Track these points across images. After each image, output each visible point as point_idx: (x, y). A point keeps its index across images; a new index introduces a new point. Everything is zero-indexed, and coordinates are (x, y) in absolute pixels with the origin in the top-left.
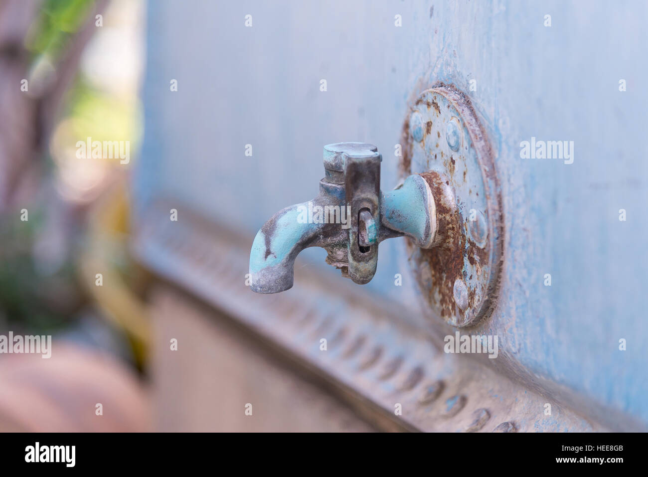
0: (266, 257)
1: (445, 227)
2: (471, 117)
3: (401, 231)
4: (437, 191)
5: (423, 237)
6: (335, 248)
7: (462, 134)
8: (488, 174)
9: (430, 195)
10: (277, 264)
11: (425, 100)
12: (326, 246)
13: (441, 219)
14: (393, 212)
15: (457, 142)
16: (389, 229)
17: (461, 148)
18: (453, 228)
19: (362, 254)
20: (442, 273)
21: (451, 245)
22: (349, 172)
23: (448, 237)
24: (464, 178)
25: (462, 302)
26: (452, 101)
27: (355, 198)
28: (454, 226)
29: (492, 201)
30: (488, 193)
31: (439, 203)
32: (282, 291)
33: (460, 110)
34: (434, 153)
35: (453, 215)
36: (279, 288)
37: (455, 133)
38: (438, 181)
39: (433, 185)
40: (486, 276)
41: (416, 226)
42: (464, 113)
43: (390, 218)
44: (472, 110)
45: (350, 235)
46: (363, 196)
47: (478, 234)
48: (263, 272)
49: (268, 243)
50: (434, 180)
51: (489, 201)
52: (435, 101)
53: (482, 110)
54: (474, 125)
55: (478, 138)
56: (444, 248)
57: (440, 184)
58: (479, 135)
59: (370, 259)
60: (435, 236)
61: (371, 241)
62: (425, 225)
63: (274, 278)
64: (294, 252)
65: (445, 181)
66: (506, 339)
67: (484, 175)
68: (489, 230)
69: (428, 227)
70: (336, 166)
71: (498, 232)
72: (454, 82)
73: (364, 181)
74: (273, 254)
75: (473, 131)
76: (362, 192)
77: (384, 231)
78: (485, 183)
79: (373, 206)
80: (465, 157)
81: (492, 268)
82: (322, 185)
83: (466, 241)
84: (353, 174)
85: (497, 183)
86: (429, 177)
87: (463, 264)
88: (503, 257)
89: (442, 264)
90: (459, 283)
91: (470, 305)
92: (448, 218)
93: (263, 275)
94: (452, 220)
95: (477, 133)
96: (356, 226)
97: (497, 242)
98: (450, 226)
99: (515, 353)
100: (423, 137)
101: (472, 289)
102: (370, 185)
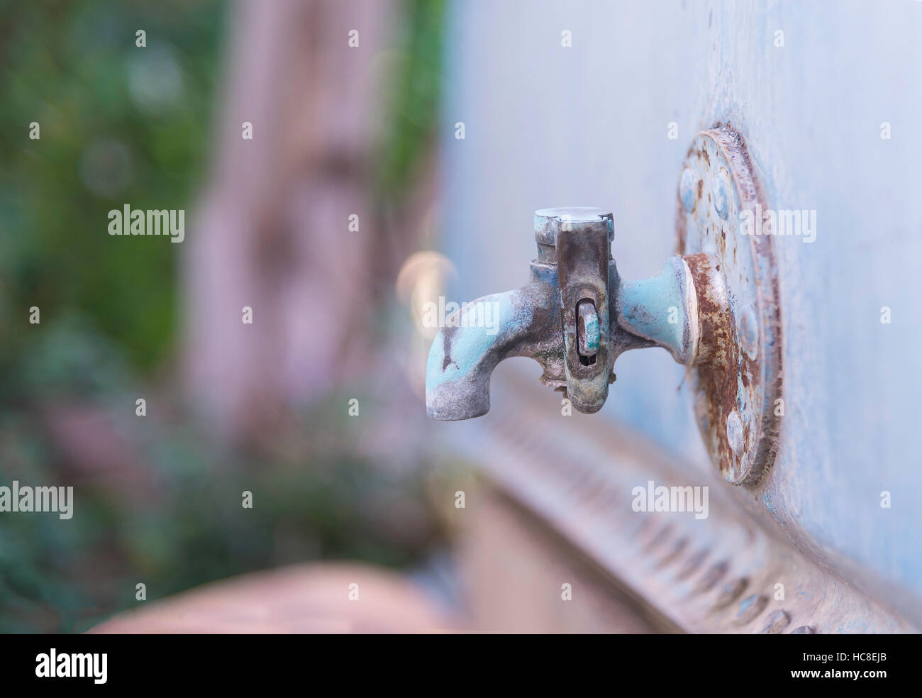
0: (444, 368)
1: (713, 332)
2: (743, 167)
3: (649, 339)
4: (702, 280)
5: (681, 346)
6: (548, 359)
7: (730, 192)
8: (760, 248)
9: (690, 284)
10: (460, 377)
11: (695, 149)
12: (536, 356)
13: (706, 320)
14: (635, 309)
15: (725, 205)
16: (630, 334)
17: (730, 214)
18: (725, 334)
19: (583, 366)
20: (719, 404)
21: (724, 361)
22: (561, 244)
23: (718, 348)
24: (735, 257)
25: (736, 443)
26: (722, 145)
27: (571, 284)
28: (726, 331)
29: (763, 288)
30: (758, 277)
31: (702, 296)
32: (468, 418)
33: (729, 157)
34: (705, 226)
35: (723, 315)
36: (464, 414)
37: (722, 190)
38: (704, 266)
39: (697, 271)
40: (759, 401)
41: (671, 330)
42: (734, 161)
43: (630, 318)
44: (748, 157)
45: (566, 338)
46: (582, 280)
47: (747, 338)
48: (440, 390)
49: (447, 346)
50: (700, 264)
51: (759, 287)
52: (705, 149)
53: (756, 155)
54: (746, 178)
55: (749, 197)
56: (715, 365)
57: (706, 269)
58: (751, 191)
59: (597, 375)
60: (698, 346)
61: (592, 345)
62: (682, 330)
63: (455, 398)
64: (485, 362)
65: (715, 266)
66: (789, 497)
67: (754, 251)
68: (759, 332)
69: (687, 333)
70: (548, 239)
71: (773, 335)
72: (731, 120)
73: (583, 258)
74: (454, 363)
75: (743, 186)
76: (579, 274)
77: (621, 337)
78: (755, 260)
79: (597, 296)
80: (735, 227)
81: (766, 388)
82: (531, 267)
83: (740, 353)
84: (566, 247)
85: (772, 262)
86: (693, 260)
87: (736, 387)
88: (781, 372)
89: (718, 392)
90: (733, 418)
91: (745, 450)
92: (716, 319)
93: (441, 394)
94: (722, 322)
95: (749, 188)
96: (574, 325)
97: (772, 349)
98: (720, 331)
99: (798, 516)
100: (695, 204)
101: (747, 423)
102: (592, 263)
